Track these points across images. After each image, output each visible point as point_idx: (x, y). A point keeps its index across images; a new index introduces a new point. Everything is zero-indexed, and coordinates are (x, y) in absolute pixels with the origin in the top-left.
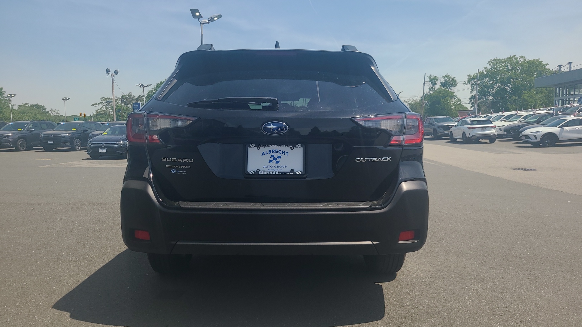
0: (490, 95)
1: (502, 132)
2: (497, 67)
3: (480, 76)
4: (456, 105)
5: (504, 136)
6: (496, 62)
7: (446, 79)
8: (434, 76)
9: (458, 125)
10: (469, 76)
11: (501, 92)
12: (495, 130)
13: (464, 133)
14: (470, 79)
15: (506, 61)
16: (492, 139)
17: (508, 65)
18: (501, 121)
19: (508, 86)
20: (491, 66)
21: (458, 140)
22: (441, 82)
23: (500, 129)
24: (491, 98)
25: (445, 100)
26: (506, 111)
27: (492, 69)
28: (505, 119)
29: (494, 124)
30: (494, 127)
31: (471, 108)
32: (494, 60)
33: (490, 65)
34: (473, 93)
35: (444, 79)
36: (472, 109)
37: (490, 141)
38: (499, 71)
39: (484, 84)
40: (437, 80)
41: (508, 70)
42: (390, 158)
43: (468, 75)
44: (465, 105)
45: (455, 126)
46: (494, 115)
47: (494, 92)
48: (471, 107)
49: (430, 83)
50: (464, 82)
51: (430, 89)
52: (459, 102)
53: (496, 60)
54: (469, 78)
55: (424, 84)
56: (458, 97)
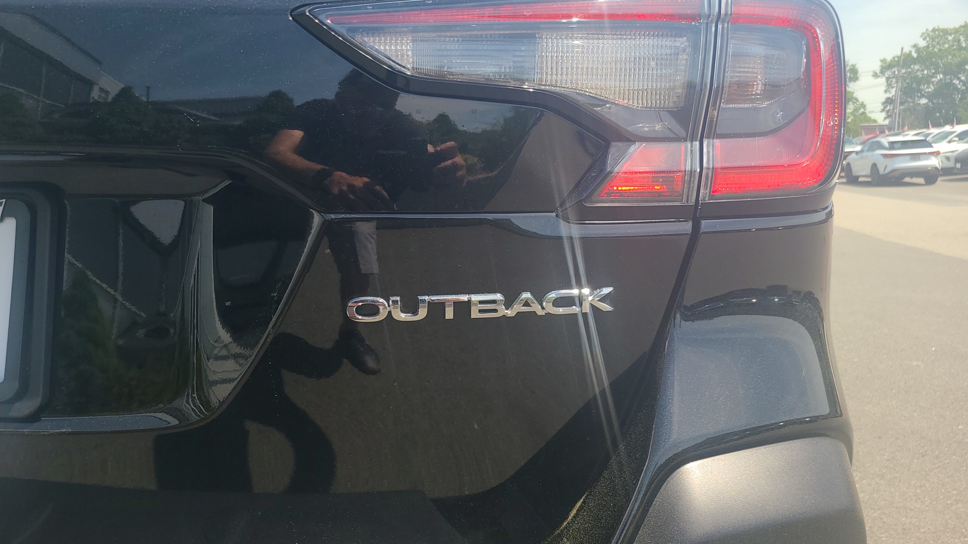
0: (922, 96)
1: (950, 164)
2: (938, 43)
3: (905, 60)
4: (855, 116)
5: (955, 171)
6: (938, 35)
9: (862, 151)
10: (882, 60)
11: (945, 90)
12: (938, 159)
13: (874, 166)
14: (884, 67)
15: (956, 31)
16: (930, 177)
17: (959, 40)
18: (950, 142)
19: (959, 79)
20: (927, 41)
21: (861, 179)
23: (948, 158)
24: (924, 101)
26: (958, 123)
27: (928, 47)
28: (957, 139)
29: (936, 147)
30: (937, 153)
31: (884, 120)
32: (934, 30)
33: (924, 39)
34: (890, 93)
36: (887, 122)
37: (925, 180)
38: (941, 50)
39: (913, 75)
41: (961, 48)
42: (607, 290)
44: (873, 116)
45: (857, 153)
46: (935, 131)
47: (930, 90)
48: (885, 118)
50: (874, 72)
52: (862, 110)
53: (938, 30)
54: (882, 65)
56: (861, 100)
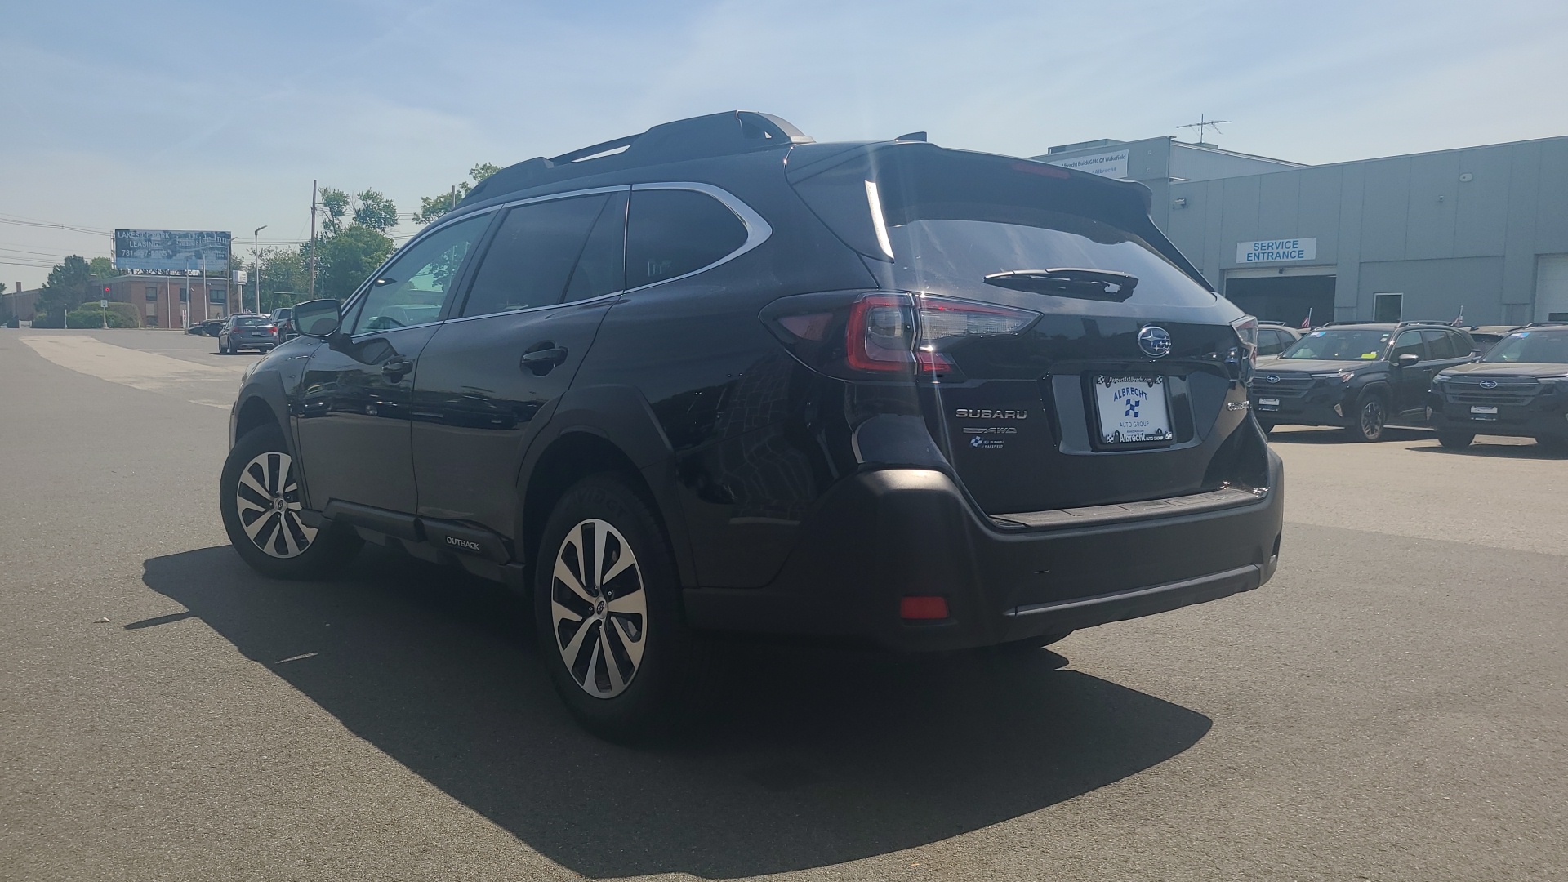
3: (453, 202)
6: (490, 173)
7: (369, 202)
8: (336, 192)
10: (425, 200)
14: (428, 210)
20: (478, 181)
22: (358, 208)
25: (372, 258)
27: (479, 189)
33: (474, 178)
35: (363, 202)
40: (346, 203)
43: (422, 199)
49: (328, 208)
50: (414, 214)
51: (326, 226)
54: (425, 206)
55: (314, 209)
